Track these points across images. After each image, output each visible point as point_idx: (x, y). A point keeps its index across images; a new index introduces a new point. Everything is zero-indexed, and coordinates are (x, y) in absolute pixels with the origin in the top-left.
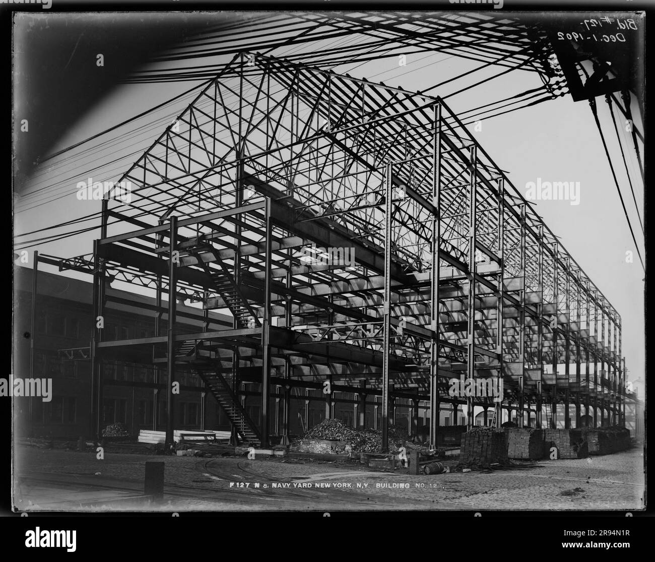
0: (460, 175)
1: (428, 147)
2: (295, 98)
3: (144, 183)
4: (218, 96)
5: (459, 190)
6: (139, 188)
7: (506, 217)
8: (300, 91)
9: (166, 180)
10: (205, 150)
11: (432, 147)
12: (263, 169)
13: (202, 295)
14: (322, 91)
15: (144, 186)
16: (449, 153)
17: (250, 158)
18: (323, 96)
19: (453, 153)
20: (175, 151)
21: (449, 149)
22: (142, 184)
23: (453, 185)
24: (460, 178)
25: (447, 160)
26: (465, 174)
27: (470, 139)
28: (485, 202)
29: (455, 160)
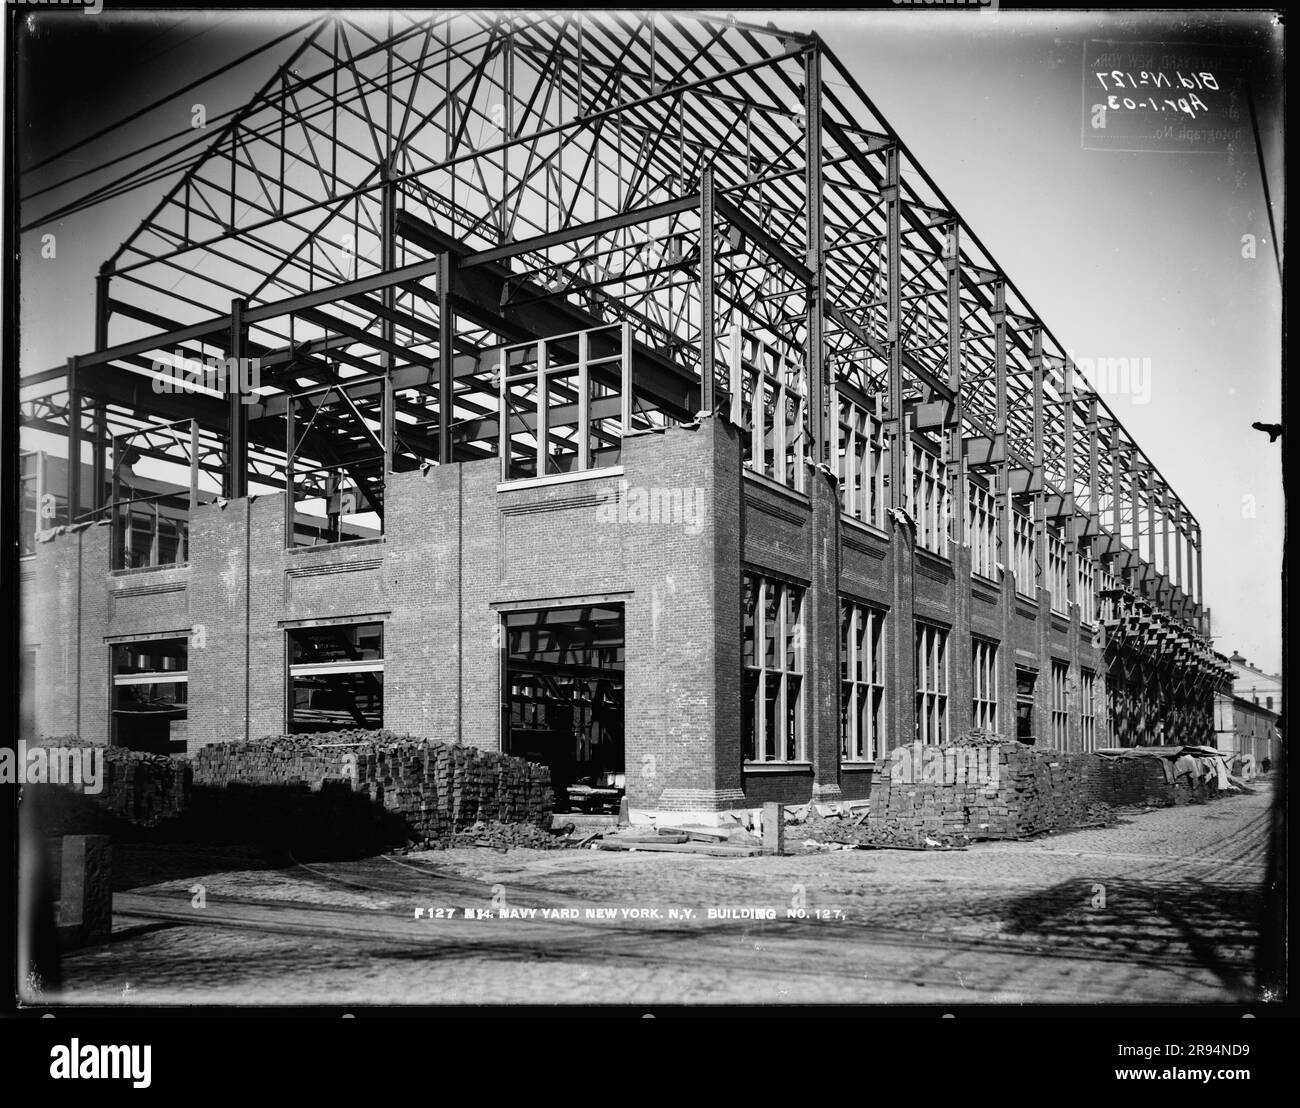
0: (864, 218)
3: (186, 239)
5: (861, 253)
6: (174, 249)
7: (964, 313)
9: (231, 232)
10: (317, 166)
11: (801, 153)
13: (322, 484)
15: (186, 244)
16: (837, 164)
19: (847, 165)
20: (252, 169)
21: (839, 154)
22: (179, 242)
23: (847, 240)
24: (863, 227)
25: (835, 186)
26: (874, 218)
27: (885, 133)
28: (917, 281)
29: (853, 185)
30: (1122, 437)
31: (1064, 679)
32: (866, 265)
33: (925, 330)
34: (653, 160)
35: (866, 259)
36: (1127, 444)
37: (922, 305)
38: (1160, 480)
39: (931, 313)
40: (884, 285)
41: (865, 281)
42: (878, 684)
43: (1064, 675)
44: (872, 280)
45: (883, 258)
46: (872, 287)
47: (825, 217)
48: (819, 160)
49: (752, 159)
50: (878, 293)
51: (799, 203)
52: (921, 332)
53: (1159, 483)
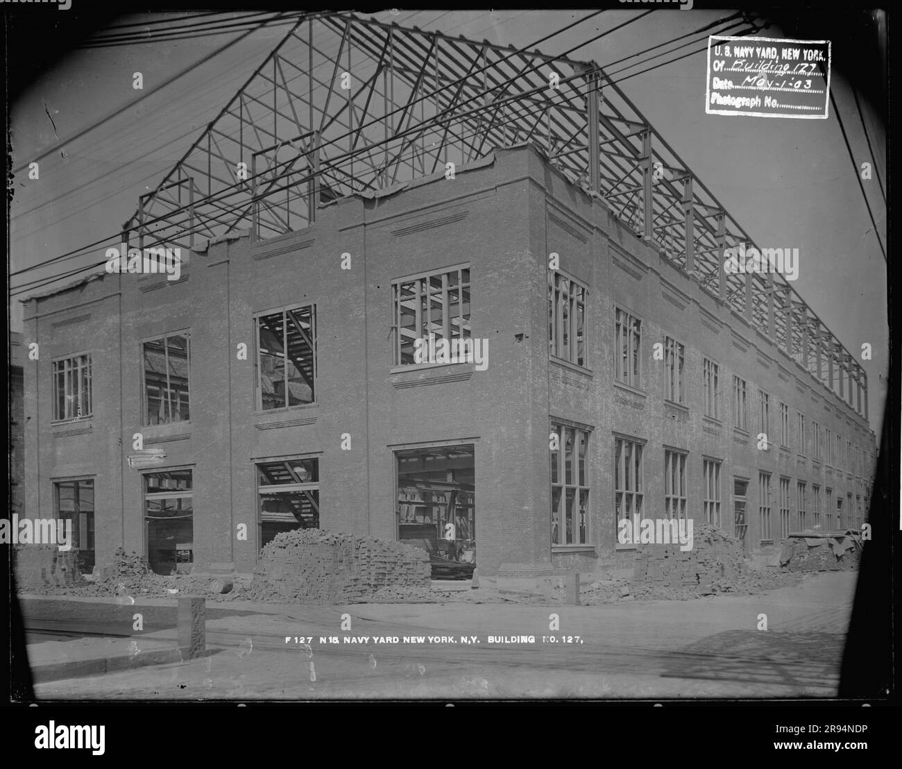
0: (629, 175)
1: (581, 137)
2: (389, 74)
4: (278, 76)
5: (627, 197)
7: (697, 234)
8: (395, 64)
9: (209, 199)
11: (586, 135)
12: (346, 179)
14: (426, 61)
15: (179, 208)
16: (611, 142)
17: (327, 163)
18: (428, 68)
19: (617, 143)
21: (611, 137)
23: (619, 190)
24: (628, 180)
25: (608, 155)
26: (635, 174)
27: (641, 122)
28: (666, 214)
29: (621, 154)
30: (809, 314)
31: (768, 484)
32: (630, 203)
33: (670, 245)
34: (486, 140)
35: (630, 200)
36: (813, 319)
37: (668, 229)
38: (837, 343)
39: (675, 234)
40: (642, 215)
41: (629, 214)
42: (639, 492)
43: (768, 481)
44: (633, 213)
45: (641, 199)
46: (633, 218)
47: (601, 174)
48: (597, 139)
49: (552, 138)
50: (637, 221)
51: (584, 165)
52: (668, 246)
53: (836, 345)
